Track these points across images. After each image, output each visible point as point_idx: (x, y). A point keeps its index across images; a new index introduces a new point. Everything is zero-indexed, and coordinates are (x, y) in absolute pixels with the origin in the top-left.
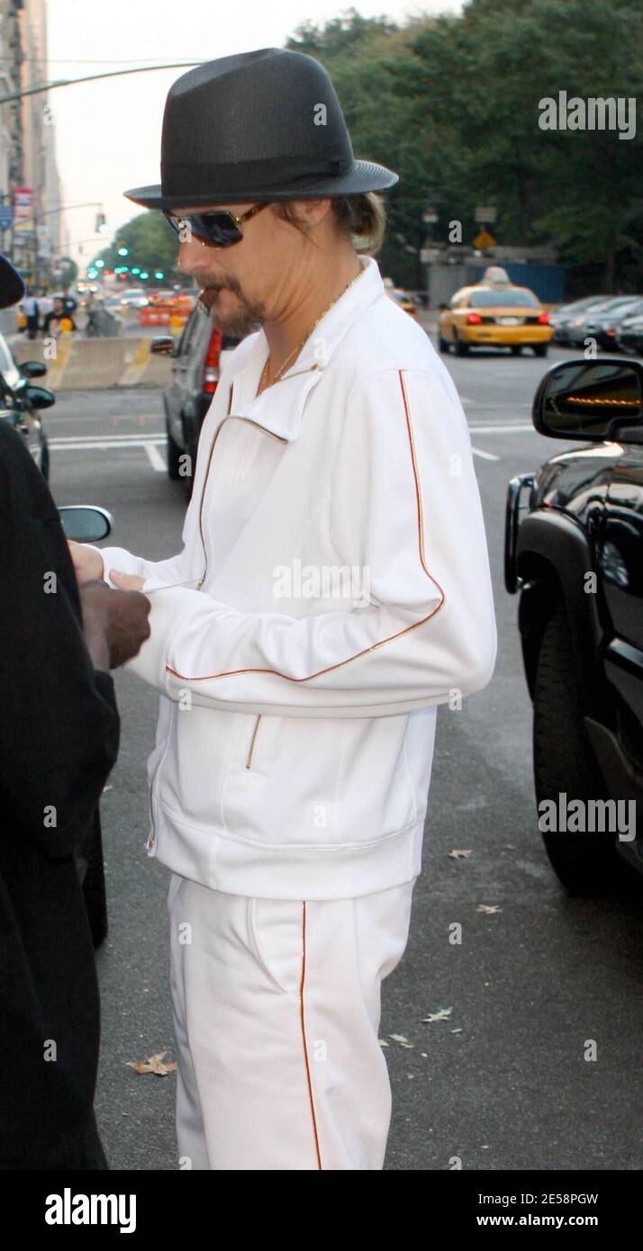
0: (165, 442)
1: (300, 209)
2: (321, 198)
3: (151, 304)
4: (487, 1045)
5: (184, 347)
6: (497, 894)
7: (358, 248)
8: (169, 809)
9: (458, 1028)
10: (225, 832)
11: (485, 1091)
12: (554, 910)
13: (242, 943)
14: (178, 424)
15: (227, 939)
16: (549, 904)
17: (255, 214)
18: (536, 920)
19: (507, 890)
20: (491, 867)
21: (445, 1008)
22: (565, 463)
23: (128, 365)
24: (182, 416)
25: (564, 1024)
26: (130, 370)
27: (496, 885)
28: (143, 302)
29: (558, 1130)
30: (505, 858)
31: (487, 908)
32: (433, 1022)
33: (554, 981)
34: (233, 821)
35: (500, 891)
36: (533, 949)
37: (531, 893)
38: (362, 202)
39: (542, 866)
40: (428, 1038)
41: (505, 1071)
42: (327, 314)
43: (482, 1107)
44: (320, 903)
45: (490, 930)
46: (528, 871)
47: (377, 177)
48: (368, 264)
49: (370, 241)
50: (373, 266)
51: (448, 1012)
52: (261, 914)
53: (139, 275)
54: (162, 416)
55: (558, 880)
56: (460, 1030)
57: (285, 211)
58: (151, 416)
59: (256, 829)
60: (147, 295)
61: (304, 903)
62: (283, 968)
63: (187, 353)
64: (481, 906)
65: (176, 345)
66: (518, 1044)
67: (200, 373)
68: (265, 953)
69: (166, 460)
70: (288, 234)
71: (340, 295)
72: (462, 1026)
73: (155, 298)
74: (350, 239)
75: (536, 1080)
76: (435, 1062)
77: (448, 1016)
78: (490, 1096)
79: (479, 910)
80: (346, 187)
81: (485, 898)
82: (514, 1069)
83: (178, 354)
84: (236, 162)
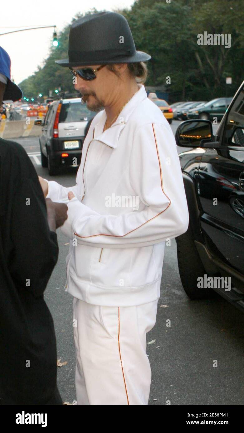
0: (40, 155)
1: (117, 67)
2: (124, 63)
3: (31, 109)
4: (169, 351)
5: (46, 123)
6: (167, 301)
7: (137, 81)
8: (72, 275)
9: (158, 346)
10: (91, 284)
11: (170, 367)
12: (186, 305)
13: (98, 321)
14: (45, 149)
15: (93, 321)
16: (184, 303)
17: (100, 69)
18: (180, 309)
19: (170, 300)
20: (164, 292)
21: (153, 339)
22: (181, 157)
23: (25, 130)
24: (46, 146)
25: (193, 343)
26: (26, 131)
27: (166, 298)
28: (28, 108)
29: (195, 379)
30: (168, 289)
31: (164, 306)
32: (150, 344)
33: (188, 329)
34: (94, 280)
35: (167, 300)
36: (180, 319)
37: (178, 301)
38: (139, 65)
39: (180, 291)
40: (149, 350)
41: (175, 360)
42: (127, 104)
43: (169, 372)
44: (124, 307)
45: (165, 313)
46: (176, 293)
47: (143, 57)
48: (141, 87)
49: (142, 79)
50: (143, 88)
51: (154, 341)
52: (104, 311)
53: (26, 100)
54: (39, 146)
55: (186, 295)
56: (159, 347)
57: (111, 68)
58: (33, 147)
59: (102, 282)
60: (29, 106)
61: (119, 308)
62: (112, 329)
63: (47, 125)
64: (162, 305)
65: (43, 122)
66: (179, 350)
67: (52, 131)
68: (106, 325)
69: (41, 161)
70: (113, 76)
71: (131, 98)
72: (160, 345)
73: (32, 107)
74: (134, 78)
75: (186, 362)
76: (152, 358)
77: (155, 342)
78: (171, 368)
79: (161, 306)
80: (133, 60)
81: (163, 302)
82: (178, 359)
83: (44, 125)
84: (94, 51)
